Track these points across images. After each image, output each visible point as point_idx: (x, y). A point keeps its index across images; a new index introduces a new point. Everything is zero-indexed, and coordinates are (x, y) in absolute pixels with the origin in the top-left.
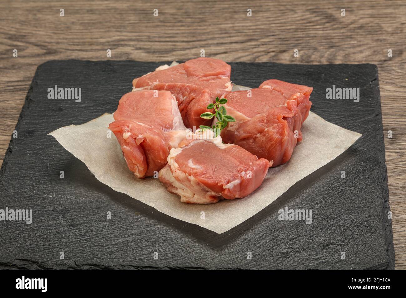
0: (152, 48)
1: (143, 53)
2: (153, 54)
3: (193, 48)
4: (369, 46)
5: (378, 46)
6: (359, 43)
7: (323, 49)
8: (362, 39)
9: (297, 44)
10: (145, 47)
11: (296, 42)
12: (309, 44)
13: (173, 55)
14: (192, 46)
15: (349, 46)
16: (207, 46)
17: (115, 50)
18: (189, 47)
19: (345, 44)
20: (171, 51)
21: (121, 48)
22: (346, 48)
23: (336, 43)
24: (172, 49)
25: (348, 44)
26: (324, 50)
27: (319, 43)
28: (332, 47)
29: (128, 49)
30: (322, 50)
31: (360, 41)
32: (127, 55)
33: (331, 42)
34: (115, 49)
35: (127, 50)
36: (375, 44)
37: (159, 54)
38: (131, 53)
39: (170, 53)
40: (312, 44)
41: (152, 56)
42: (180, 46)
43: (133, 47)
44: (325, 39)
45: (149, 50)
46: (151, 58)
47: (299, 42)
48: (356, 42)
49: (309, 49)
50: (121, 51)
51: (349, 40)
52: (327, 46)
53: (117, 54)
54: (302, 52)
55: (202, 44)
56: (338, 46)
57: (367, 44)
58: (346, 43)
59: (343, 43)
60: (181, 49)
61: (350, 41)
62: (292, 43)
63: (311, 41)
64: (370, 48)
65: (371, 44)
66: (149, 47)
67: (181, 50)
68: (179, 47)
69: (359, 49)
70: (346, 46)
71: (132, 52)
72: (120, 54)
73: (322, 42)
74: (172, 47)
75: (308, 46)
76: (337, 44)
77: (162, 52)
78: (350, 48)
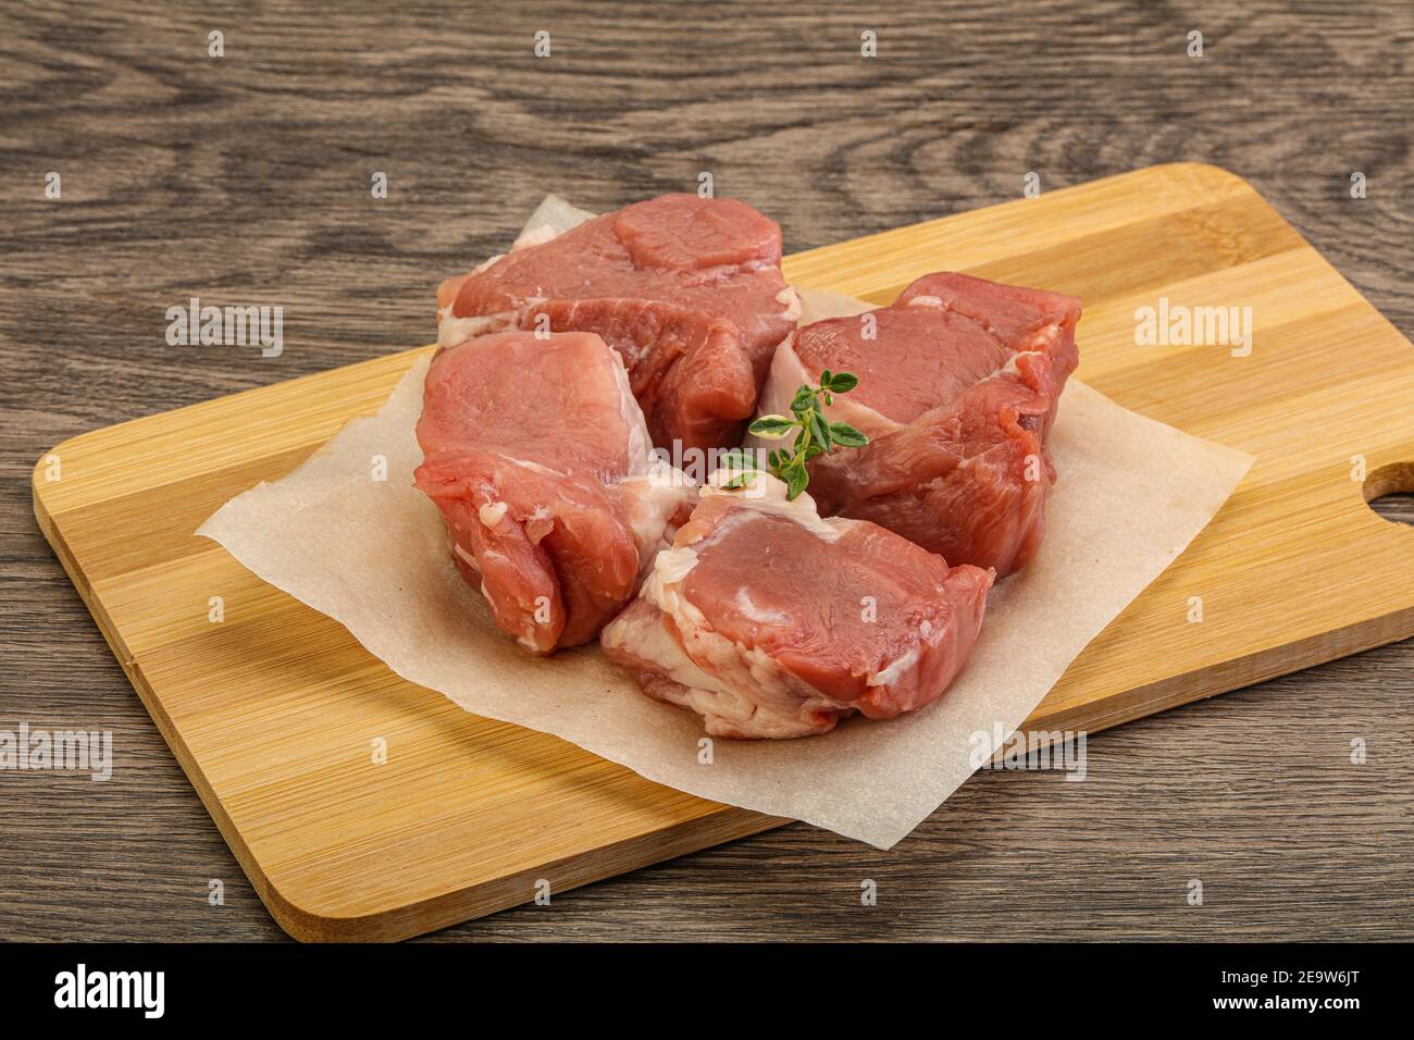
0: (550, 96)
1: (517, 112)
2: (554, 119)
3: (691, 101)
4: (1292, 118)
5: (1322, 121)
6: (1259, 108)
7: (1138, 123)
8: (1267, 91)
9: (1046, 100)
10: (525, 89)
11: (1045, 94)
12: (1089, 104)
13: (624, 125)
14: (686, 96)
15: (1225, 116)
16: (738, 94)
17: (422, 98)
18: (676, 96)
19: (1210, 109)
20: (616, 110)
21: (440, 89)
22: (1216, 122)
23: (1179, 101)
24: (621, 101)
25: (1220, 109)
26: (1143, 129)
27: (1122, 99)
28: (1166, 118)
29: (467, 96)
30: (1133, 127)
31: (1261, 100)
32: (465, 117)
33: (1161, 98)
34: (419, 92)
35: (460, 100)
36: (1311, 112)
37: (575, 121)
38: (478, 112)
39: (614, 117)
40: (1098, 104)
41: (552, 124)
42: (648, 91)
43: (485, 88)
44: (1141, 89)
45: (540, 103)
46: (551, 134)
47: (1056, 93)
48: (1246, 102)
49: (1091, 123)
50: (445, 103)
51: (1223, 92)
52: (1150, 114)
53: (431, 112)
54: (1067, 131)
55: (723, 88)
56: (1188, 115)
57: (1287, 111)
58: (1215, 104)
59: (1205, 105)
60: (649, 101)
61: (1228, 97)
62: (1029, 98)
63: (1095, 91)
64: (1296, 126)
65: (1297, 113)
66: (538, 90)
67: (651, 109)
68: (644, 96)
69: (1259, 128)
70: (1215, 116)
71: (481, 106)
72: (442, 113)
73: (1132, 99)
74: (619, 93)
75: (1085, 112)
76: (1185, 108)
77: (587, 110)
78: (1228, 123)
